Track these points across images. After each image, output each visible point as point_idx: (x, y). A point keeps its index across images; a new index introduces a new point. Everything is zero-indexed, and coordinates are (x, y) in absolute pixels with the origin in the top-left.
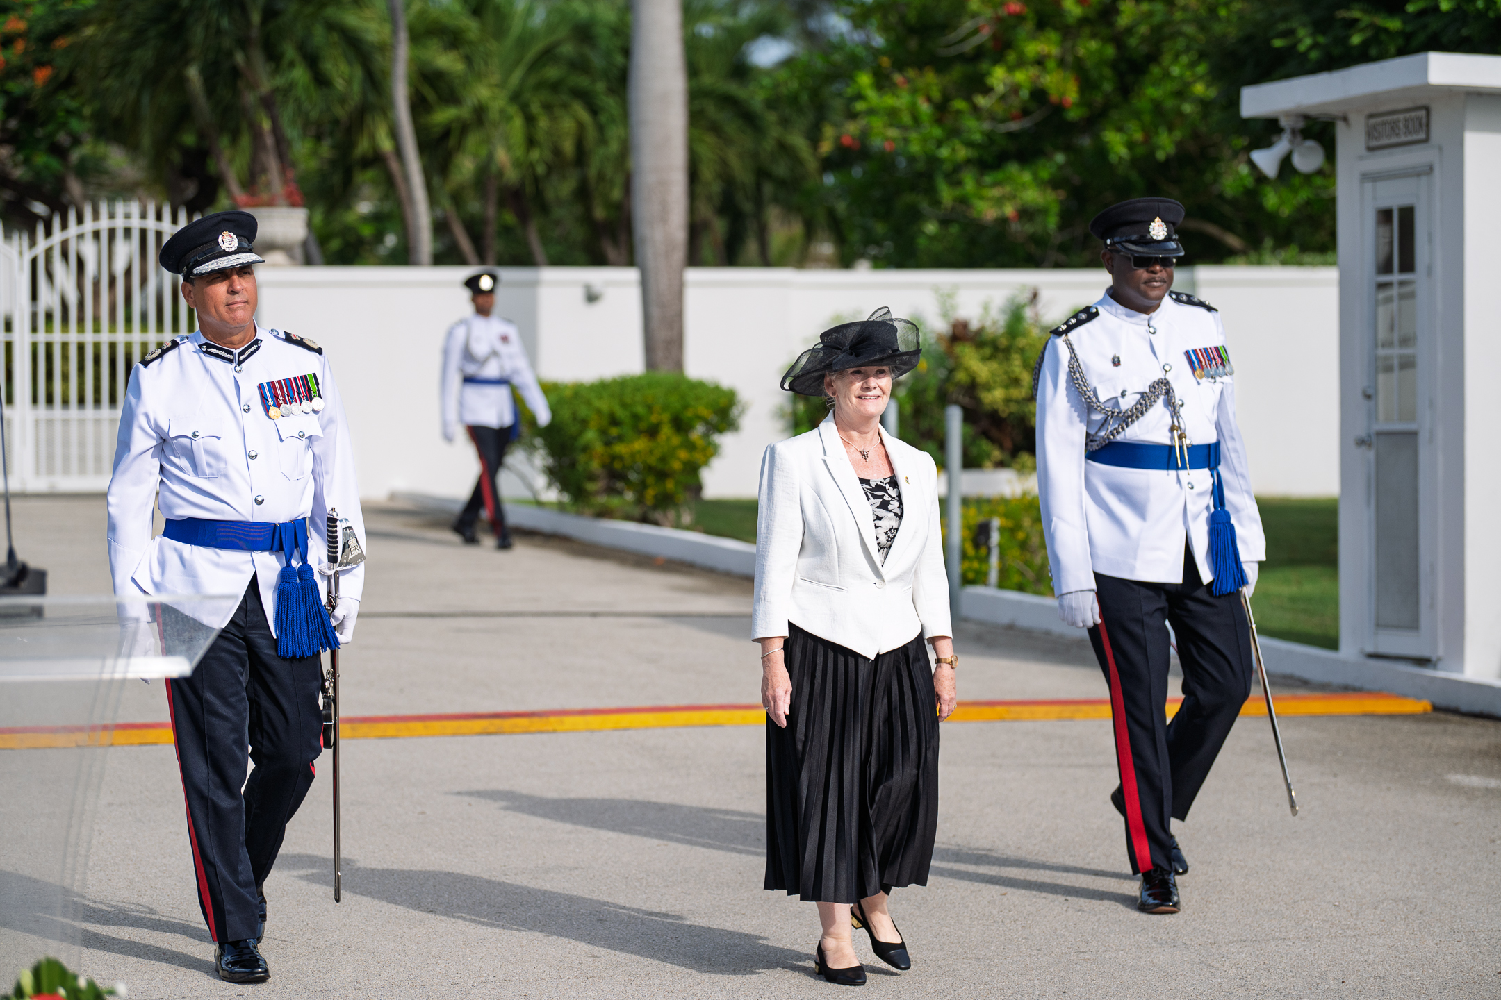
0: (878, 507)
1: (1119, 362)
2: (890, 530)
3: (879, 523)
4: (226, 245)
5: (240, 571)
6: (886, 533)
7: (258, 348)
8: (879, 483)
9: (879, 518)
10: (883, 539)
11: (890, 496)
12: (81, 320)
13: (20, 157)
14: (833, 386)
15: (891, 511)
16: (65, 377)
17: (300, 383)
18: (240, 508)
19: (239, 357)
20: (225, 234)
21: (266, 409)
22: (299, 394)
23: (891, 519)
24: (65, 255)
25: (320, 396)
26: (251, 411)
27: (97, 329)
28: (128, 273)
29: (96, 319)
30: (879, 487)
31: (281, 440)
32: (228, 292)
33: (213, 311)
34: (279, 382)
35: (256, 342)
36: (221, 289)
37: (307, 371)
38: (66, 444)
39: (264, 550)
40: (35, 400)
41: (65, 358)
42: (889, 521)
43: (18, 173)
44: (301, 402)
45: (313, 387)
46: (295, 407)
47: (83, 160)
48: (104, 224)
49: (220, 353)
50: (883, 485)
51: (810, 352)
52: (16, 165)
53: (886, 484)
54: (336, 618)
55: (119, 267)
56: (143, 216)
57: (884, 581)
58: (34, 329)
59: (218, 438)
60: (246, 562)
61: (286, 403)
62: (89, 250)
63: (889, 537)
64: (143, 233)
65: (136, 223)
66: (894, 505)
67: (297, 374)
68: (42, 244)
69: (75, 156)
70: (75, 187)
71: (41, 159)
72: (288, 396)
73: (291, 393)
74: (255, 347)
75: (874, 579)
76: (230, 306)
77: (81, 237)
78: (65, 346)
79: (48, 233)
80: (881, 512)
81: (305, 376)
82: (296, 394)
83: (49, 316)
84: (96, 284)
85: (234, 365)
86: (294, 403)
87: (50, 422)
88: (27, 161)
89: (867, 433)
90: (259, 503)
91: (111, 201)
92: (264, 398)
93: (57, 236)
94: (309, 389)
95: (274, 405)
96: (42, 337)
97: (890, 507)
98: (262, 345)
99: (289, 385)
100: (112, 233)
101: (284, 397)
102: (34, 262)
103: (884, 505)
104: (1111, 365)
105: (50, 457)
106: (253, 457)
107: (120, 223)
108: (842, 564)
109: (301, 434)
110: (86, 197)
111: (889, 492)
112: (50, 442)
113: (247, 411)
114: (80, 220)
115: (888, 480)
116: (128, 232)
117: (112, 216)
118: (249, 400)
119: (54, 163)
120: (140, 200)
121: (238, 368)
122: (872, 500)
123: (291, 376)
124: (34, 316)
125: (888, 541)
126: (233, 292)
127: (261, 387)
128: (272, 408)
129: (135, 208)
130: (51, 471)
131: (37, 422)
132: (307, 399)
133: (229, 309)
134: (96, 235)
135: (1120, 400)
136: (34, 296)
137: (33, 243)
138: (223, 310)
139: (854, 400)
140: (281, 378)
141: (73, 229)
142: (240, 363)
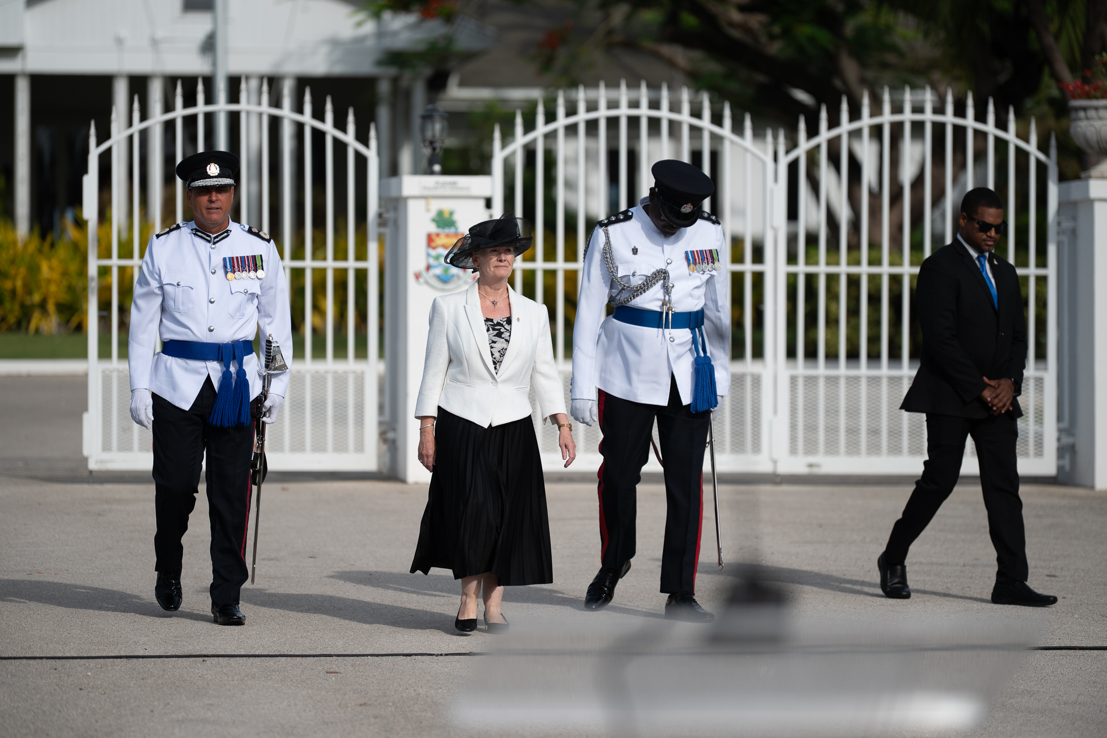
0: (494, 336)
1: (637, 251)
2: (502, 349)
3: (493, 345)
4: (211, 171)
5: (200, 373)
6: (499, 352)
7: (228, 235)
8: (499, 321)
9: (494, 342)
10: (497, 355)
11: (505, 329)
12: (854, 246)
13: (776, 29)
14: (477, 261)
15: (503, 338)
16: (832, 322)
17: (251, 260)
18: (199, 333)
19: (214, 239)
20: (212, 165)
21: (226, 273)
22: (249, 266)
23: (502, 343)
24: (834, 159)
25: (263, 269)
26: (216, 273)
27: (875, 261)
28: (918, 183)
29: (875, 245)
30: (499, 324)
31: (232, 293)
32: (208, 201)
33: (199, 210)
34: (237, 258)
35: (227, 231)
36: (204, 199)
37: (257, 253)
38: (831, 411)
39: (214, 360)
40: (791, 353)
41: (832, 295)
42: (500, 344)
43: (775, 48)
44: (249, 271)
45: (259, 263)
46: (244, 274)
47: (861, 31)
48: (887, 118)
49: (203, 235)
50: (502, 322)
51: (463, 239)
52: (772, 37)
53: (504, 322)
54: (266, 408)
55: (907, 175)
56: (939, 109)
57: (497, 381)
58: (792, 258)
59: (192, 288)
60: (203, 367)
61: (239, 271)
62: (867, 152)
63: (501, 354)
64: (939, 129)
65: (928, 117)
66: (506, 335)
67: (250, 254)
68: (804, 145)
69: (850, 27)
70: (850, 68)
71: (806, 30)
72: (241, 267)
73: (244, 265)
74: (226, 234)
75: (492, 381)
76: (210, 210)
77: (856, 134)
78: (832, 279)
79: (813, 132)
80: (496, 339)
81: (255, 256)
82: (247, 266)
83: (812, 240)
84: (875, 197)
85: (211, 244)
86: (244, 272)
87: (811, 381)
88: (786, 33)
89: (498, 290)
90: (211, 331)
91: (896, 88)
92: (225, 267)
93: (825, 135)
94: (256, 264)
95: (231, 272)
96: (801, 268)
97: (503, 336)
98: (231, 234)
99: (243, 260)
100: (897, 128)
101: (238, 267)
102: (793, 167)
103: (499, 335)
104: (631, 253)
105: (811, 428)
106: (212, 302)
107: (907, 116)
108: (470, 371)
109: (245, 291)
110: (863, 81)
111: (505, 327)
112: (811, 409)
113: (214, 273)
114: (855, 115)
115: (506, 319)
116: (918, 128)
117: (897, 109)
118: (216, 267)
119: (823, 37)
120: (934, 88)
121: (213, 246)
122: (491, 331)
123: (245, 255)
124: (792, 240)
125: (501, 356)
126: (211, 201)
127: (224, 259)
128: (229, 273)
129: (928, 98)
130: (811, 447)
131: (793, 380)
132: (254, 270)
133: (208, 212)
134: (877, 131)
135: (631, 277)
136: (793, 214)
137: (793, 145)
138: (205, 212)
139: (492, 269)
140: (239, 255)
141: (845, 127)
142: (214, 243)
